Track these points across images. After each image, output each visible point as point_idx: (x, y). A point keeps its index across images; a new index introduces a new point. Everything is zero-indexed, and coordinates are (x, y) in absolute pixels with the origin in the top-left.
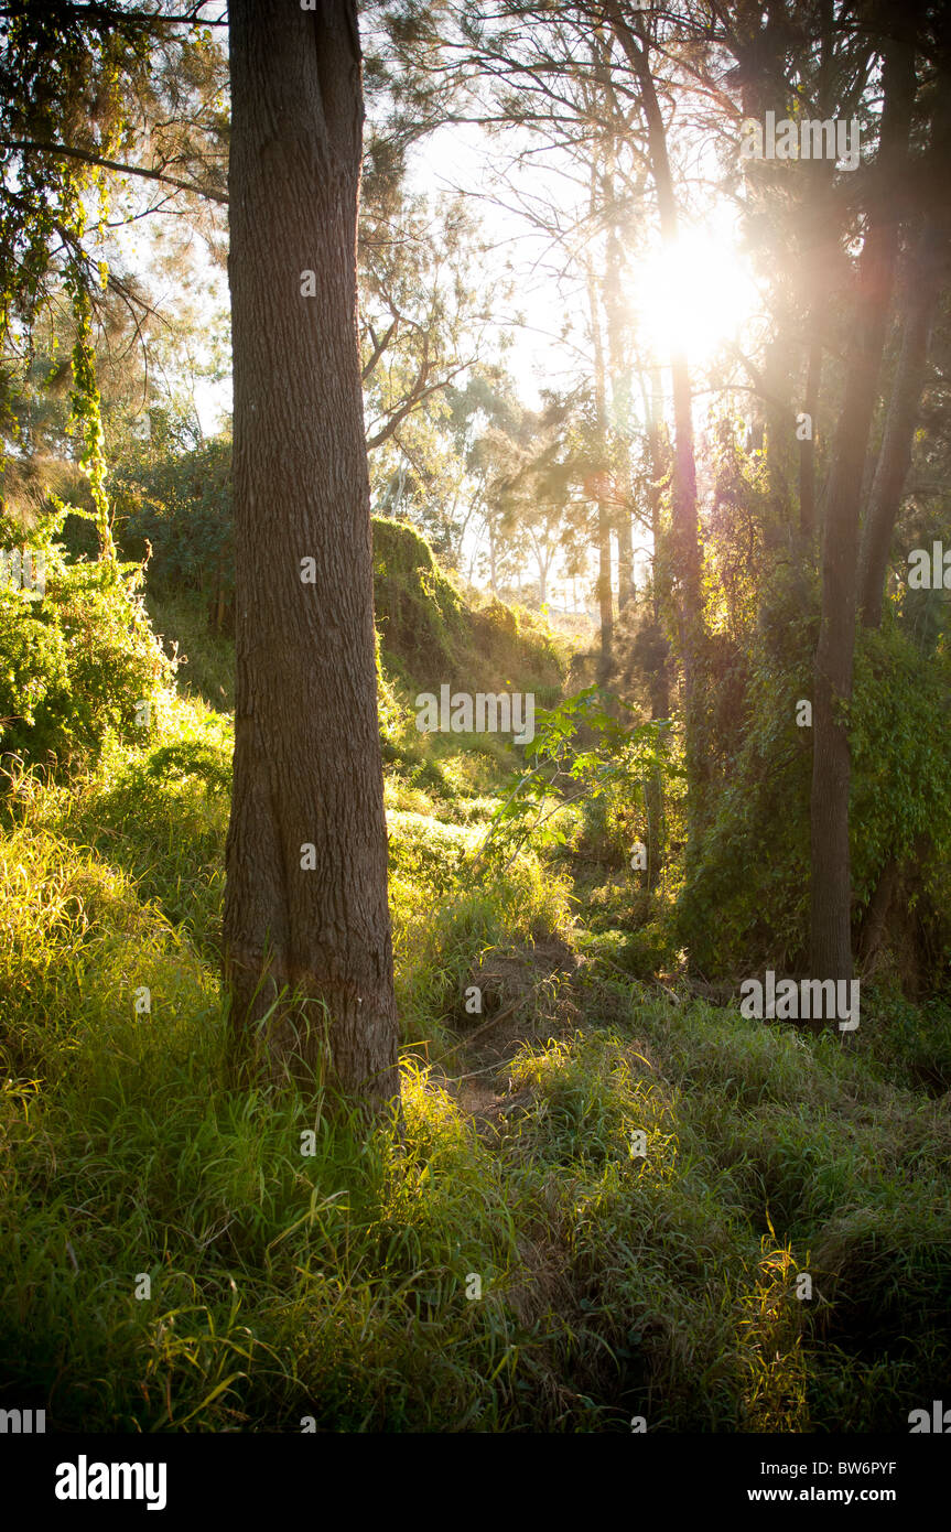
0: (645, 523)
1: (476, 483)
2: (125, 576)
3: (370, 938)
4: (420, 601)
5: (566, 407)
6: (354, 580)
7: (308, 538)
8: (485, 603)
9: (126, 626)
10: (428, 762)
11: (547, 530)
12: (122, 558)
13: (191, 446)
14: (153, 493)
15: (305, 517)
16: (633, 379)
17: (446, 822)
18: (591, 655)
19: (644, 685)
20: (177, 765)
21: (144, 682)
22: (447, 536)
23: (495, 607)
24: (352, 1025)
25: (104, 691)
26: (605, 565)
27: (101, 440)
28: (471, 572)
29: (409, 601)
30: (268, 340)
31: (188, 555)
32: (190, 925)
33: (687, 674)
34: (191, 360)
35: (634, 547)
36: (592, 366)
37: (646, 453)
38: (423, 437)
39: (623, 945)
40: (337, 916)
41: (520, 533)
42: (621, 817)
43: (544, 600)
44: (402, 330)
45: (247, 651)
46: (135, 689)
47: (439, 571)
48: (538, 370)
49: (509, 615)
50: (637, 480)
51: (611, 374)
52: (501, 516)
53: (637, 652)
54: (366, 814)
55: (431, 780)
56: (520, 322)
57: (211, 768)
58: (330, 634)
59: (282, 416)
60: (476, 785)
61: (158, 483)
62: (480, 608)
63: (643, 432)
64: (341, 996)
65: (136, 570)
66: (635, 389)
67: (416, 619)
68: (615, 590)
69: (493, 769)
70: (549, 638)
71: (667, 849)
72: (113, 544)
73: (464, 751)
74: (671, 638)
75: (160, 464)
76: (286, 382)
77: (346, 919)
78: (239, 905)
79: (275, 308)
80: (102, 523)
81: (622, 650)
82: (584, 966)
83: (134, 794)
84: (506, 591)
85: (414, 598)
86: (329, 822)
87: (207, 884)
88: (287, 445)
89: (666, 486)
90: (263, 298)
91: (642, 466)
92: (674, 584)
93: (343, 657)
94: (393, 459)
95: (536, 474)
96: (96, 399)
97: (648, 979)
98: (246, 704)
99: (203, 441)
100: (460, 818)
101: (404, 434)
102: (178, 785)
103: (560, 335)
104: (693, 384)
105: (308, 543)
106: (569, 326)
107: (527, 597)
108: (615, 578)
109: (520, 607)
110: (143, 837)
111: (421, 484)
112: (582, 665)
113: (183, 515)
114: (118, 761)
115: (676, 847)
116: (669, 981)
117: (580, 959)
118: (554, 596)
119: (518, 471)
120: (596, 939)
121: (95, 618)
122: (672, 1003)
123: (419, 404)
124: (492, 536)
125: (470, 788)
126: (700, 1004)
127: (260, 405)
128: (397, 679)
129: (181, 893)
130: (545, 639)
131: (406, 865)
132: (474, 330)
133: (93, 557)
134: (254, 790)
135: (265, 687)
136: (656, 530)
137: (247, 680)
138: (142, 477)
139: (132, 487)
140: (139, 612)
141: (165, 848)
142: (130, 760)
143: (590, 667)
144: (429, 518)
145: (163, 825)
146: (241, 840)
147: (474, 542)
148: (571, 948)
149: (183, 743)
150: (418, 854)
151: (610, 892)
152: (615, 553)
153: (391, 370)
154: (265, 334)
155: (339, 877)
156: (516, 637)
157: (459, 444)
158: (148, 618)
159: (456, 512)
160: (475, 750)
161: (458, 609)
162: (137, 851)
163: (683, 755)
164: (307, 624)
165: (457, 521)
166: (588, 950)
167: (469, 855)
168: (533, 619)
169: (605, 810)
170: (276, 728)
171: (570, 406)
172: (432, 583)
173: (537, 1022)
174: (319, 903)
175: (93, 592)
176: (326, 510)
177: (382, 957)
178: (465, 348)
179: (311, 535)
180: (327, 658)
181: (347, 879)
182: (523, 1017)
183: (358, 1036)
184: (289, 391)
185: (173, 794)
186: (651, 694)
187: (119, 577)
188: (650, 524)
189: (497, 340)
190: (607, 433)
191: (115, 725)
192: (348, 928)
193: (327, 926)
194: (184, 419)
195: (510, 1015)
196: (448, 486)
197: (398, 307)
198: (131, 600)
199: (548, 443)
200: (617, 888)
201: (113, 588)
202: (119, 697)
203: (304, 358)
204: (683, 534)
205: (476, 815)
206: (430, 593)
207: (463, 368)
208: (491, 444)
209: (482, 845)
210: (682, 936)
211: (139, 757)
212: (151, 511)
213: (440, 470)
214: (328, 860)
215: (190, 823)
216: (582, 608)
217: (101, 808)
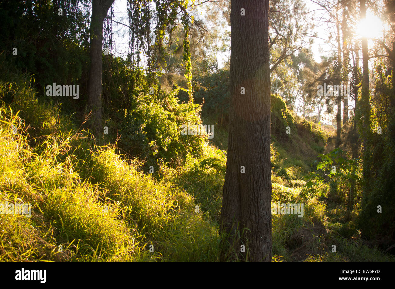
0: (352, 98)
1: (300, 84)
2: (196, 108)
3: (265, 219)
4: (282, 120)
5: (329, 62)
6: (265, 110)
7: (252, 97)
8: (301, 121)
9: (195, 123)
10: (282, 168)
11: (321, 99)
12: (195, 103)
13: (215, 71)
14: (203, 85)
15: (251, 91)
16: (350, 53)
17: (287, 186)
18: (334, 138)
19: (350, 148)
20: (208, 164)
21: (199, 140)
22: (290, 100)
23: (304, 122)
24: (258, 245)
25: (188, 142)
26: (339, 110)
27: (191, 68)
28: (297, 111)
29: (278, 120)
30: (242, 38)
31: (213, 103)
32: (210, 212)
33: (364, 145)
34: (216, 46)
35: (348, 105)
36: (337, 50)
37: (353, 76)
38: (284, 70)
39: (341, 227)
40: (256, 212)
41: (312, 100)
42: (341, 188)
43: (319, 120)
44: (280, 37)
45: (232, 131)
46: (197, 142)
47: (288, 111)
48: (320, 50)
49: (309, 125)
50: (350, 84)
51: (343, 52)
52: (307, 94)
53: (349, 137)
54: (266, 181)
55: (283, 174)
56: (315, 36)
57: (218, 166)
58: (257, 126)
59: (245, 61)
60: (297, 176)
61: (205, 82)
62: (300, 122)
63: (352, 70)
64: (256, 236)
65: (199, 106)
66: (350, 56)
67: (280, 125)
68: (342, 118)
69: (302, 171)
70: (321, 132)
71: (356, 199)
72: (192, 99)
73: (293, 165)
74: (360, 133)
75: (205, 76)
76: (247, 51)
77: (258, 213)
78: (226, 207)
79: (244, 28)
80: (190, 92)
81: (344, 136)
82: (329, 233)
83: (195, 173)
84: (308, 118)
85: (280, 118)
86: (254, 183)
87: (215, 201)
88: (246, 69)
89: (360, 86)
90: (241, 26)
91: (352, 80)
92: (361, 116)
93: (261, 134)
94: (275, 77)
95: (319, 82)
96: (190, 56)
97: (349, 238)
98: (231, 147)
99: (218, 70)
100: (291, 186)
101: (279, 69)
102: (208, 171)
103: (328, 39)
104: (370, 55)
105: (252, 99)
106: (331, 36)
107: (314, 119)
108: (342, 114)
109: (312, 122)
110: (197, 185)
111: (283, 84)
112: (331, 141)
113: (212, 91)
114: (191, 162)
115: (359, 198)
116: (355, 239)
117: (328, 230)
118: (323, 119)
119: (313, 81)
120: (333, 225)
121: (186, 120)
122: (356, 246)
123: (283, 60)
124: (304, 100)
125: (295, 177)
126: (365, 247)
127: (238, 57)
128: (274, 143)
129: (208, 203)
130: (319, 132)
131: (275, 198)
132: (301, 38)
133: (186, 102)
134: (232, 172)
135: (237, 142)
136: (356, 100)
137: (232, 139)
138: (200, 80)
139: (197, 83)
140: (199, 119)
141: (203, 189)
142: (195, 163)
143: (333, 142)
144: (285, 95)
145: (204, 182)
146: (228, 187)
147: (299, 103)
148: (325, 227)
149: (210, 158)
150: (279, 195)
151: (337, 211)
152: (342, 107)
153: (276, 49)
154: (241, 36)
155: (257, 200)
156: (311, 131)
157: (295, 73)
158: (201, 121)
159: (294, 93)
160: (297, 165)
161: (293, 122)
162: (195, 189)
163: (362, 170)
164: (250, 123)
165: (293, 95)
166: (330, 228)
167: (295, 196)
168: (316, 126)
169: (337, 185)
170: (240, 154)
171: (330, 61)
172: (286, 114)
173: (314, 249)
174: (250, 207)
175: (186, 113)
176: (257, 89)
177: (268, 225)
178: (298, 43)
179: (253, 97)
180: (256, 134)
181: (259, 201)
182: (309, 247)
183: (260, 249)
184: (248, 53)
185: (207, 173)
186: (353, 150)
187: (194, 108)
188: (354, 98)
189: (308, 41)
190: (341, 70)
191: (190, 152)
192: (259, 215)
193: (253, 214)
194: (213, 63)
195: (305, 246)
196: (291, 85)
197: (278, 31)
198: (197, 115)
199: (323, 73)
200: (339, 210)
201: (192, 112)
202: (192, 144)
203: (252, 44)
204: (365, 101)
205: (297, 185)
206: (285, 117)
207: (297, 50)
208: (305, 72)
209: (298, 194)
210: (360, 226)
211: (197, 162)
212: (203, 90)
213: (289, 80)
214: (253, 195)
215: (211, 182)
216: (331, 123)
217: (185, 176)
